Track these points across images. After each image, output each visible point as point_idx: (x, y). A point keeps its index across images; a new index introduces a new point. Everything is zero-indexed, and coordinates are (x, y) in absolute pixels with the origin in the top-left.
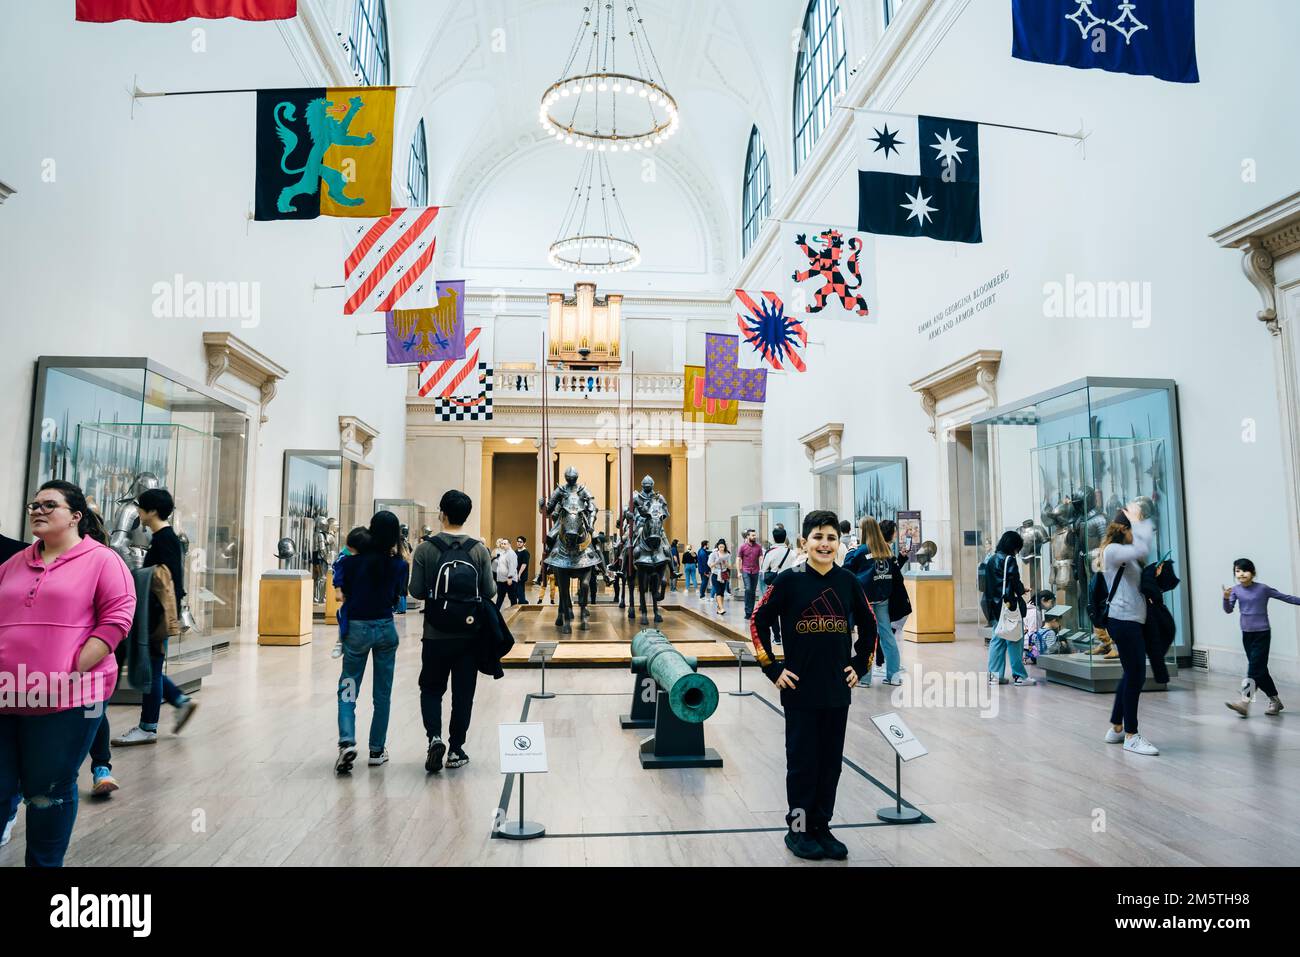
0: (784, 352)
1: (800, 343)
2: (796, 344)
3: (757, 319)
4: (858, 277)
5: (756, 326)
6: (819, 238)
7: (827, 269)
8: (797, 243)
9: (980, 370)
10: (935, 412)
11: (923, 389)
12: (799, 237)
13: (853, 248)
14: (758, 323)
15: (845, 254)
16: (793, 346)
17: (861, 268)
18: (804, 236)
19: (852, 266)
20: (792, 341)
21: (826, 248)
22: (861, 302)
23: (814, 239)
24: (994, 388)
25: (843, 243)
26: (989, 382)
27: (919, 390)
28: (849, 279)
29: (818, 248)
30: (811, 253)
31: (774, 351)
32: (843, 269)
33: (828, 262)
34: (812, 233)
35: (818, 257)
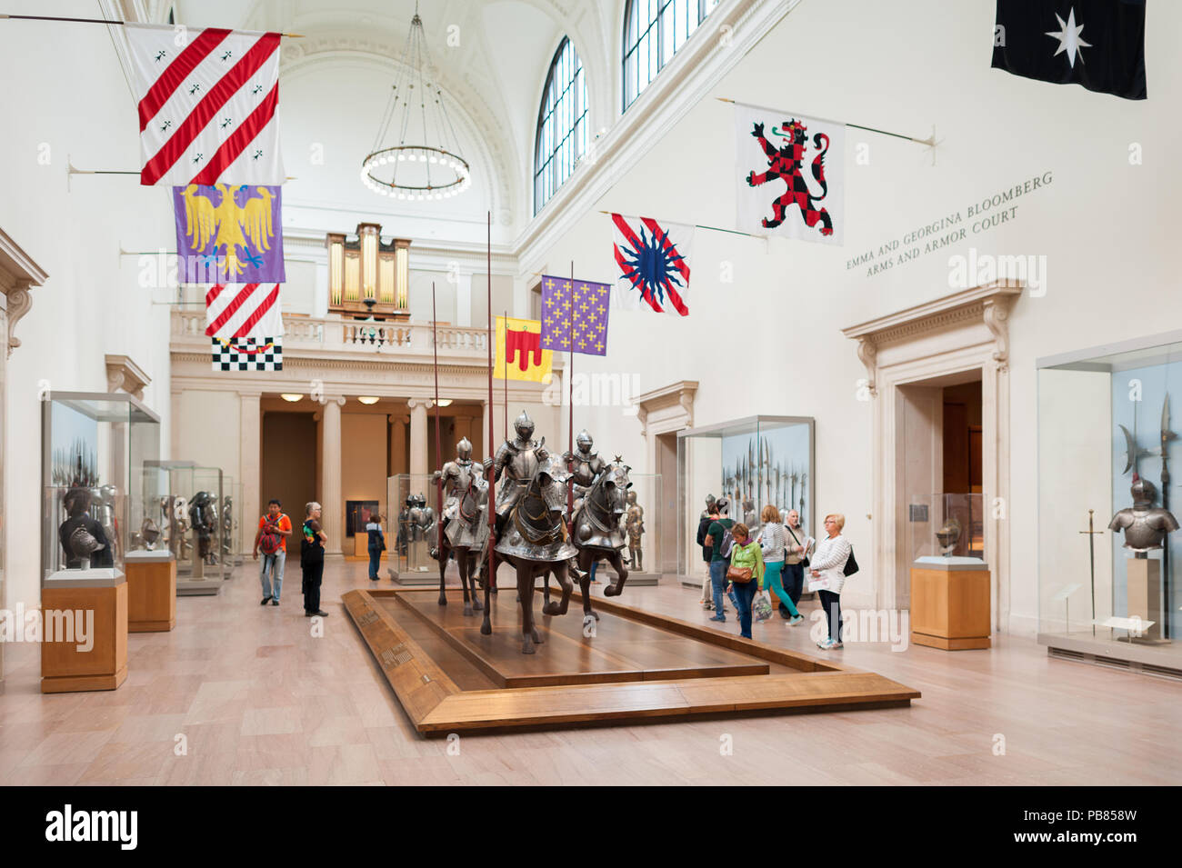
0: (664, 291)
1: (683, 281)
2: (677, 282)
3: (635, 252)
4: (823, 184)
5: (633, 259)
6: (780, 130)
7: (787, 172)
8: (754, 134)
9: (991, 305)
10: (875, 363)
11: (864, 335)
12: (756, 126)
13: (819, 146)
14: (636, 256)
15: (809, 154)
16: (674, 284)
17: (827, 174)
18: (762, 125)
19: (817, 169)
20: (674, 280)
21: (787, 144)
22: (824, 216)
23: (774, 130)
24: (1006, 329)
25: (807, 139)
26: (1000, 320)
27: (857, 337)
28: (814, 188)
29: (779, 143)
30: (769, 149)
31: (653, 290)
32: (806, 172)
33: (790, 163)
34: (772, 123)
35: (777, 155)
